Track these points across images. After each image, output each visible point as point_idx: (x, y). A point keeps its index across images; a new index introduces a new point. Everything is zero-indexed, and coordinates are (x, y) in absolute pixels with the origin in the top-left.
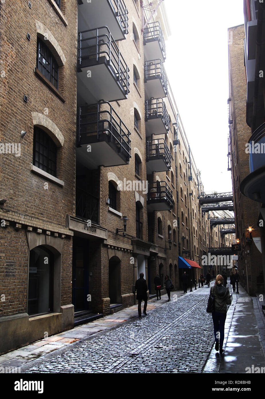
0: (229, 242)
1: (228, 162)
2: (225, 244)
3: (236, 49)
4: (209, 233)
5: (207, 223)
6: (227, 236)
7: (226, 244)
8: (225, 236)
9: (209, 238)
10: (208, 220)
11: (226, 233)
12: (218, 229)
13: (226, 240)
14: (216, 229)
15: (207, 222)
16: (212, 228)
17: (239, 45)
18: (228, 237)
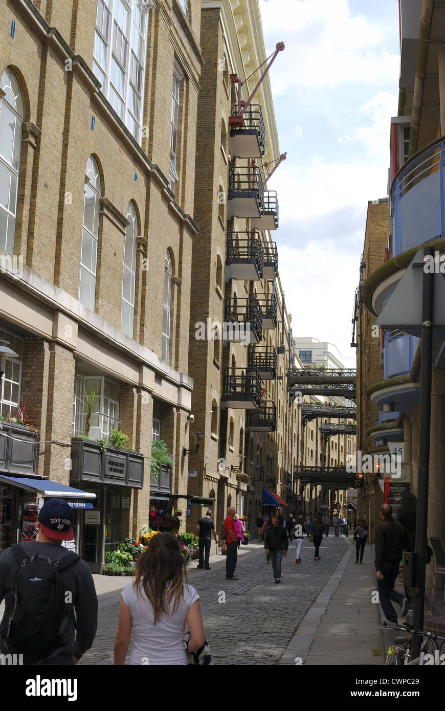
0: (339, 451)
1: (354, 333)
2: (329, 455)
3: (377, 232)
4: (298, 434)
5: (297, 414)
6: (334, 439)
7: (331, 457)
8: (329, 438)
9: (298, 446)
10: (299, 409)
11: (334, 433)
12: (317, 423)
13: (332, 447)
14: (312, 425)
15: (295, 414)
16: (304, 424)
17: (382, 227)
18: (336, 441)
